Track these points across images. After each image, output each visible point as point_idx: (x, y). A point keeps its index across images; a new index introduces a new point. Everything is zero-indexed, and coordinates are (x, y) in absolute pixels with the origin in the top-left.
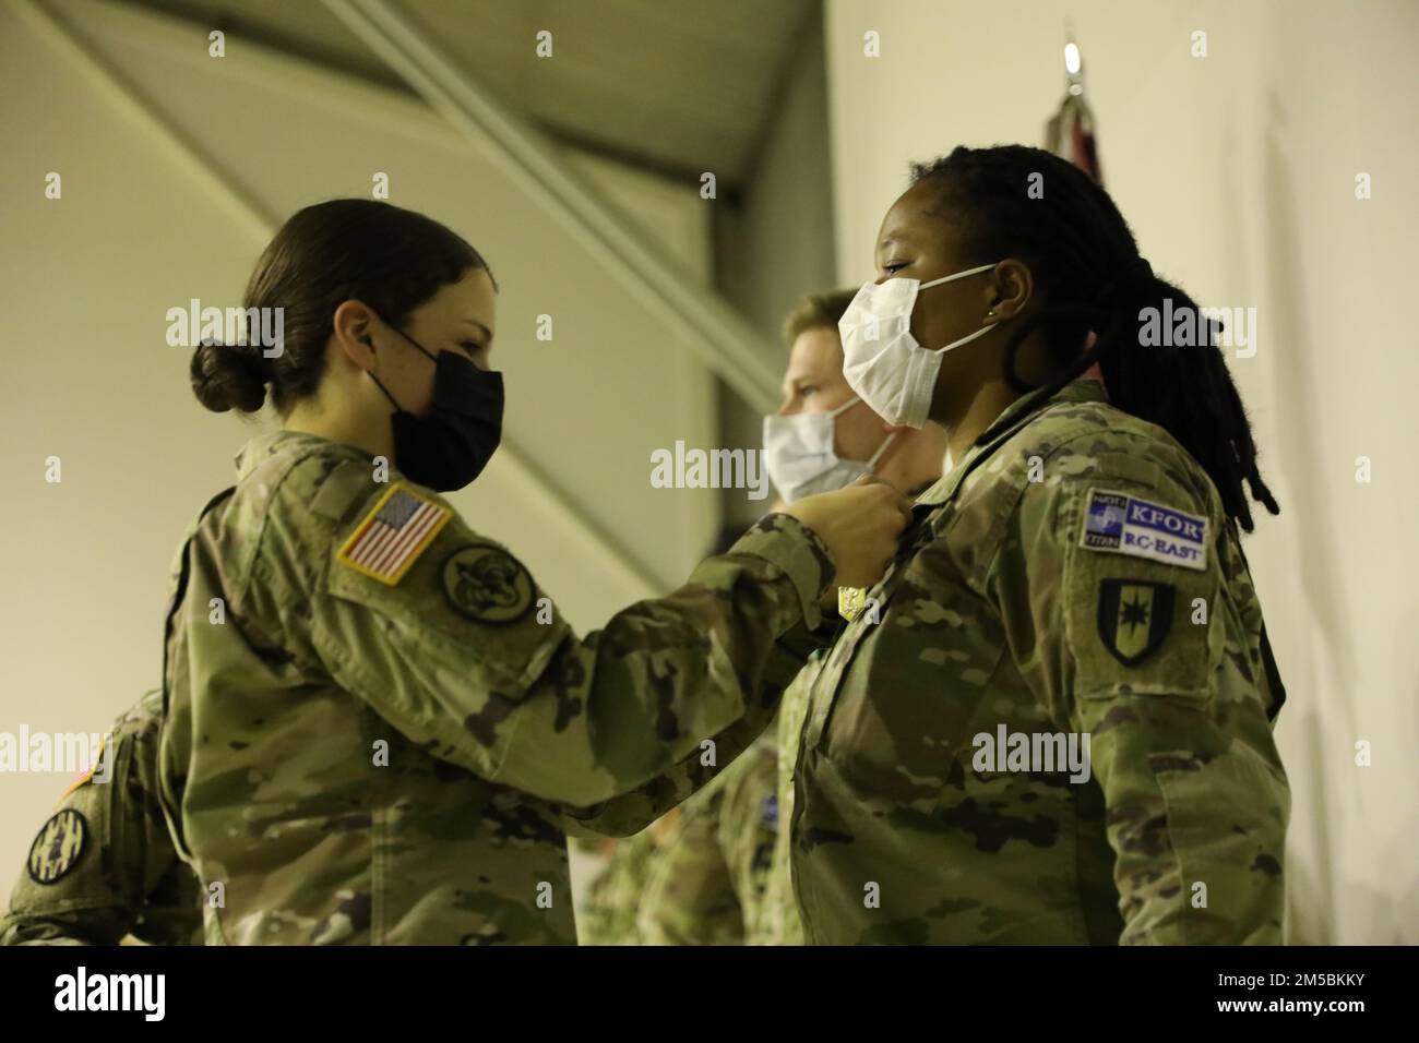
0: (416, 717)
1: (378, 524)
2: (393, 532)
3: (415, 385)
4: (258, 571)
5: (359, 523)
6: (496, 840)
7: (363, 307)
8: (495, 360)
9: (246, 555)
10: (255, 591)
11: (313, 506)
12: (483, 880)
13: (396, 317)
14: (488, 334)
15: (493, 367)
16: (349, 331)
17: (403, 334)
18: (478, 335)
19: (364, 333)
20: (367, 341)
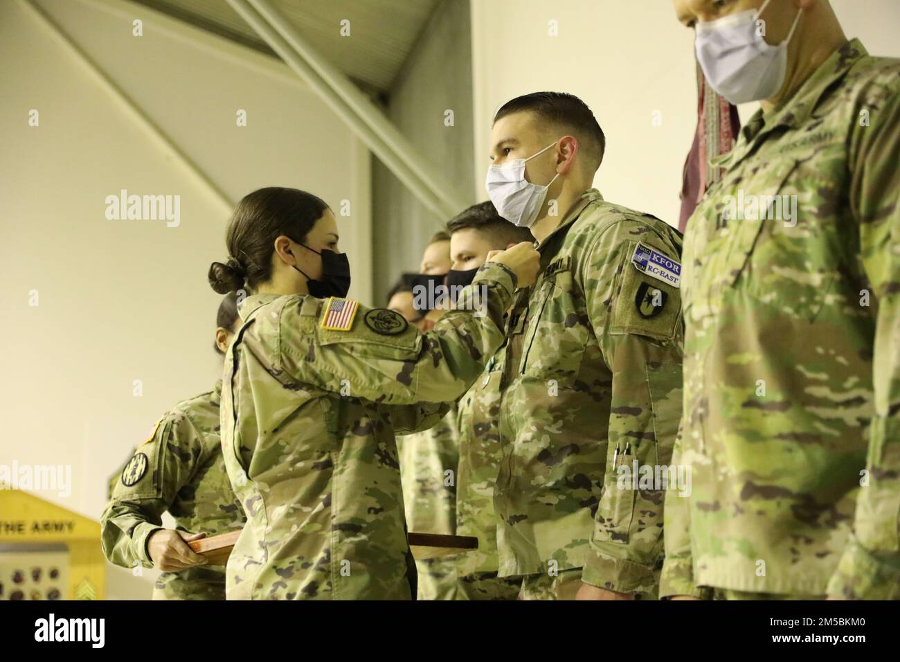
0: (373, 387)
1: (332, 312)
2: (339, 313)
3: (314, 266)
4: (283, 349)
5: (324, 315)
6: (379, 465)
7: (286, 238)
8: (341, 248)
9: (274, 345)
10: (284, 358)
11: (302, 313)
12: (375, 483)
13: (300, 239)
14: (337, 237)
15: (341, 252)
16: (282, 250)
17: (304, 246)
18: (334, 238)
19: (288, 249)
20: (290, 252)
